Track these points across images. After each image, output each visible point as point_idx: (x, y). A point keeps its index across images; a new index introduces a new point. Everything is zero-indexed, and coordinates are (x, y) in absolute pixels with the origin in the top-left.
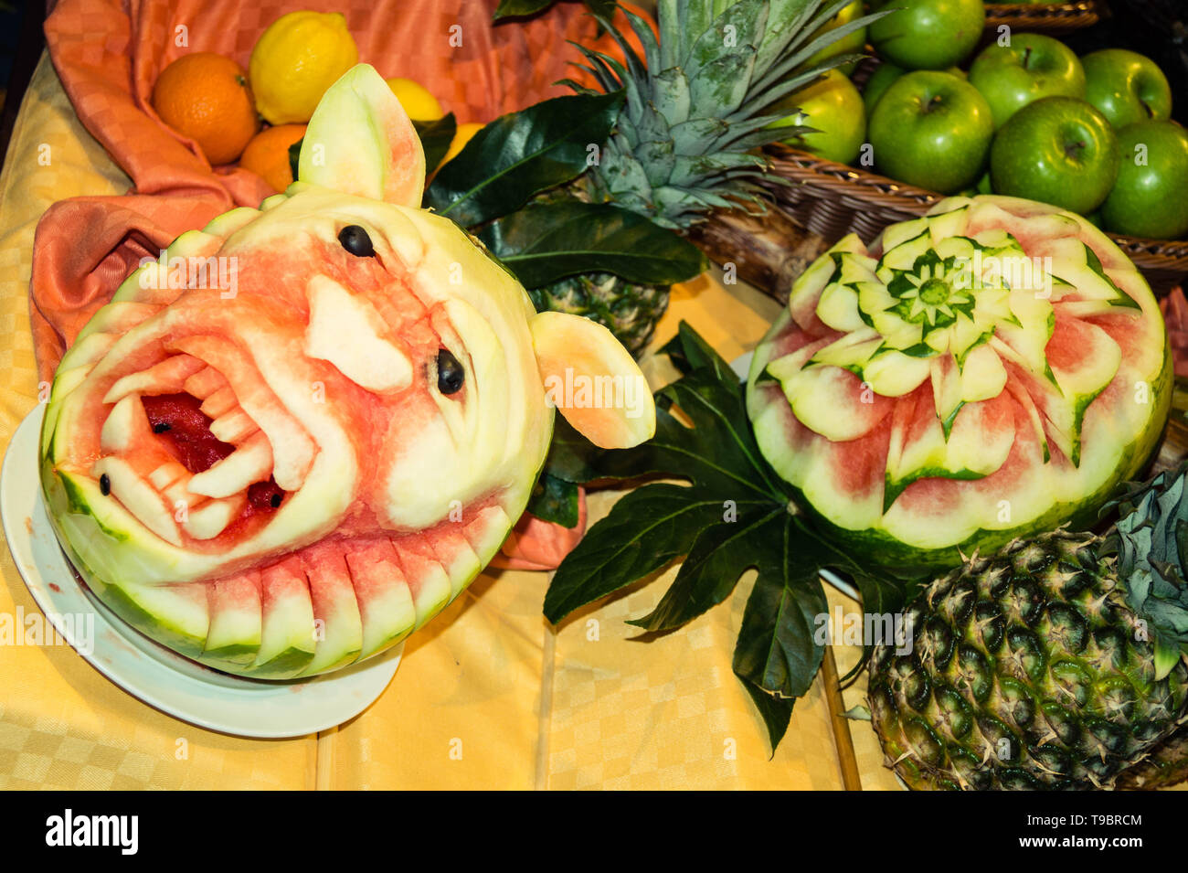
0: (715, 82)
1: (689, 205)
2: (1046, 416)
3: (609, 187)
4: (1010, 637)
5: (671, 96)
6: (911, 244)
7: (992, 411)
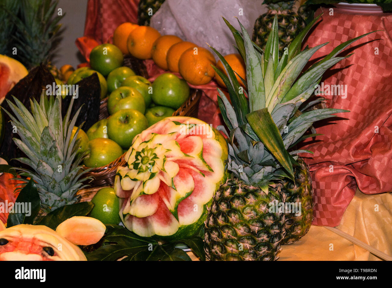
0: (53, 157)
1: (72, 193)
2: (196, 166)
3: (49, 206)
4: (228, 215)
5: (45, 170)
6: (131, 155)
7: (182, 175)
